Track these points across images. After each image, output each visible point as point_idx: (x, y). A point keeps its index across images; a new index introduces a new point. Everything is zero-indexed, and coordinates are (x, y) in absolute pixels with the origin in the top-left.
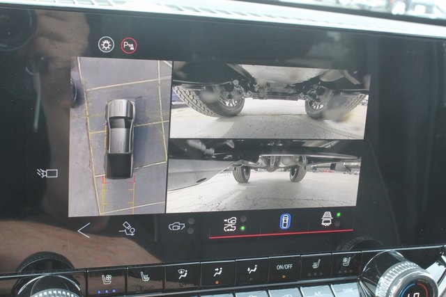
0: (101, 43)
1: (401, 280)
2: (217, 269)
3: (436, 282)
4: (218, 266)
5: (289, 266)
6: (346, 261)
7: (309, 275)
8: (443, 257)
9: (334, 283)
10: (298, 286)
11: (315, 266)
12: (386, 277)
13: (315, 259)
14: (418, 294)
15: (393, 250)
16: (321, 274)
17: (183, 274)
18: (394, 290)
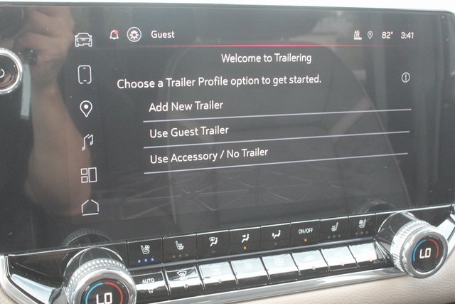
0: (130, 33)
1: (413, 237)
2: (244, 236)
3: (446, 238)
4: (245, 232)
5: (310, 230)
6: (362, 223)
7: (329, 237)
8: (452, 215)
9: (352, 244)
10: (319, 248)
11: (334, 229)
12: (399, 235)
13: (333, 223)
14: (430, 249)
15: (405, 211)
16: (339, 236)
17: (214, 241)
18: (407, 247)
